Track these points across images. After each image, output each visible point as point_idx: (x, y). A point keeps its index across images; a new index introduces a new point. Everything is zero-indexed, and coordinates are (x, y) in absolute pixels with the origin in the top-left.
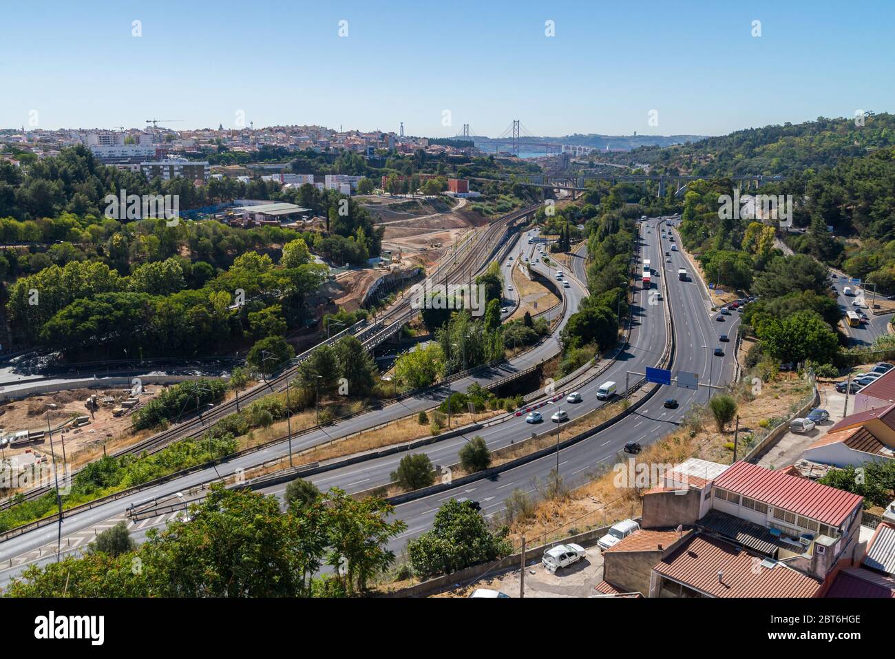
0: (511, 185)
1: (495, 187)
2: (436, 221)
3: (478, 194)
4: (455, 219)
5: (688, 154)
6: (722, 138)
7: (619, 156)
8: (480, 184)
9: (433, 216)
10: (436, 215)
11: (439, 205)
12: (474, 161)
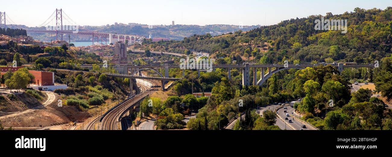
0: (98, 76)
1: (80, 79)
2: (31, 118)
3: (64, 87)
4: (50, 115)
5: (246, 42)
6: (274, 27)
7: (173, 44)
8: (63, 76)
9: (24, 112)
10: (28, 111)
11: (28, 99)
12: (47, 51)
